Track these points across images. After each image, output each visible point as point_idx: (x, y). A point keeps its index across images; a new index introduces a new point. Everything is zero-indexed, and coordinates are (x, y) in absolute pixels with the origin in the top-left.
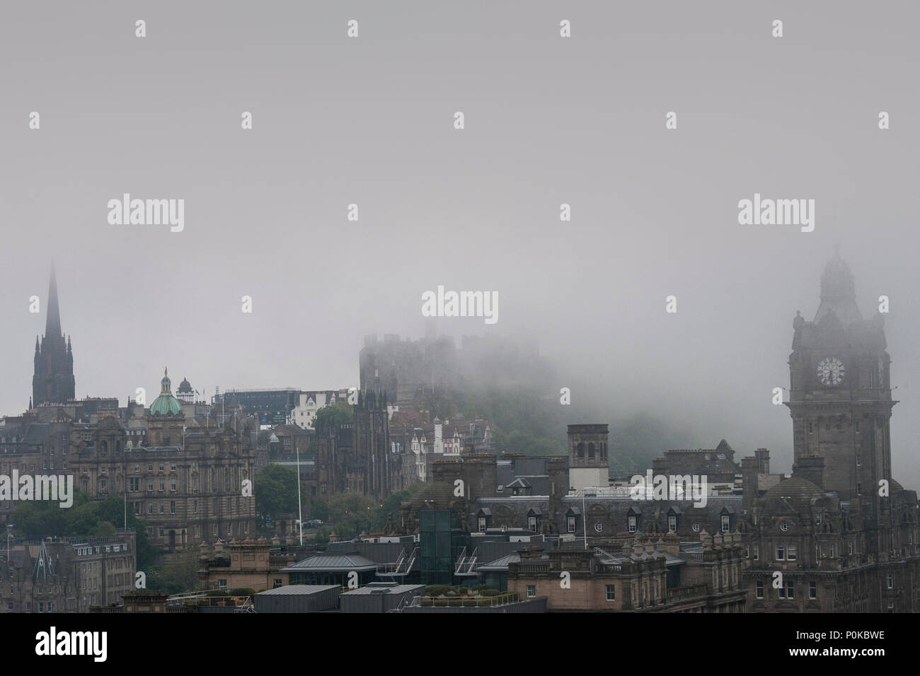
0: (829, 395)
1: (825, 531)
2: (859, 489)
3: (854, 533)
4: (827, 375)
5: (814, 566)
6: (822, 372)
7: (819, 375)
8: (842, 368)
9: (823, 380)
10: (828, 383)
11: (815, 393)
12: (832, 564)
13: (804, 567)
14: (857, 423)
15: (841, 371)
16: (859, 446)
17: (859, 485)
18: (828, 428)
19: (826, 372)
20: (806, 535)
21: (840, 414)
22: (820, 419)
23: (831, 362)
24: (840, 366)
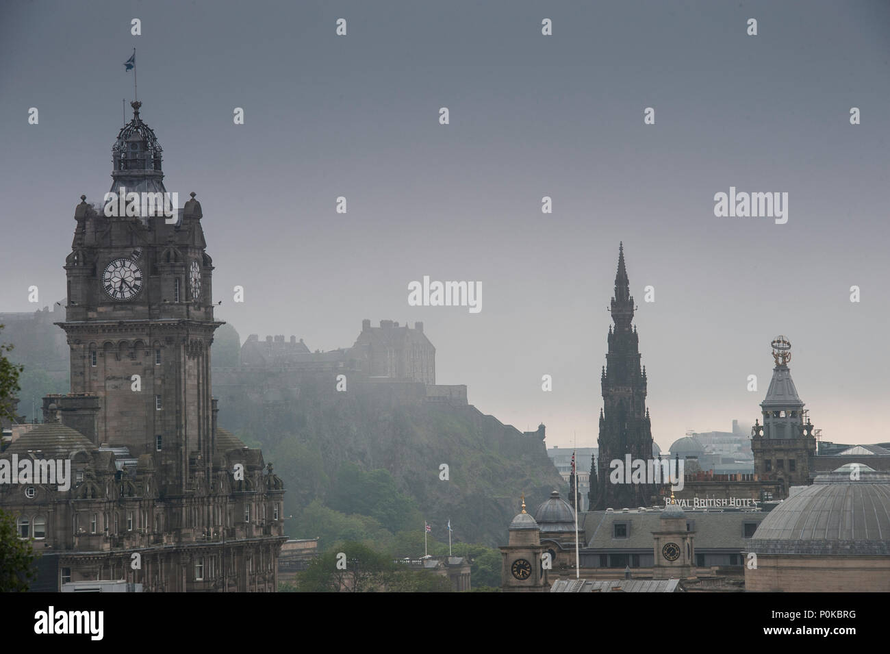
0: (120, 313)
1: (85, 496)
2: (159, 443)
3: (135, 500)
4: (118, 285)
5: (69, 547)
6: (110, 280)
7: (107, 284)
8: (138, 275)
9: (111, 292)
10: (119, 295)
11: (100, 309)
12: (94, 542)
13: (56, 548)
14: (158, 351)
15: (137, 279)
16: (159, 382)
17: (160, 437)
18: (118, 358)
19: (116, 280)
20: (60, 503)
21: (134, 339)
22: (107, 345)
23: (123, 266)
24: (134, 272)
